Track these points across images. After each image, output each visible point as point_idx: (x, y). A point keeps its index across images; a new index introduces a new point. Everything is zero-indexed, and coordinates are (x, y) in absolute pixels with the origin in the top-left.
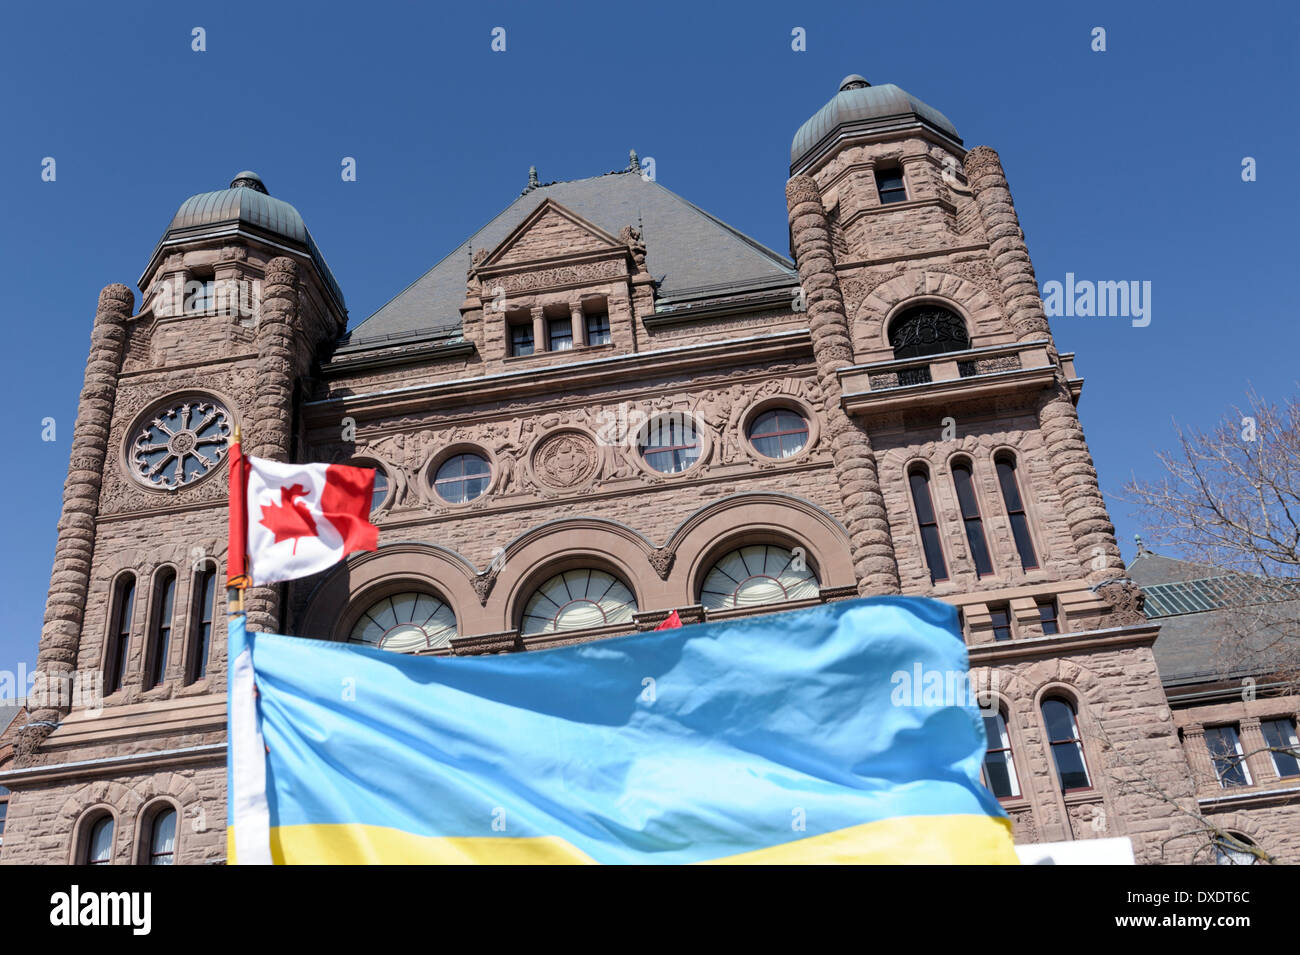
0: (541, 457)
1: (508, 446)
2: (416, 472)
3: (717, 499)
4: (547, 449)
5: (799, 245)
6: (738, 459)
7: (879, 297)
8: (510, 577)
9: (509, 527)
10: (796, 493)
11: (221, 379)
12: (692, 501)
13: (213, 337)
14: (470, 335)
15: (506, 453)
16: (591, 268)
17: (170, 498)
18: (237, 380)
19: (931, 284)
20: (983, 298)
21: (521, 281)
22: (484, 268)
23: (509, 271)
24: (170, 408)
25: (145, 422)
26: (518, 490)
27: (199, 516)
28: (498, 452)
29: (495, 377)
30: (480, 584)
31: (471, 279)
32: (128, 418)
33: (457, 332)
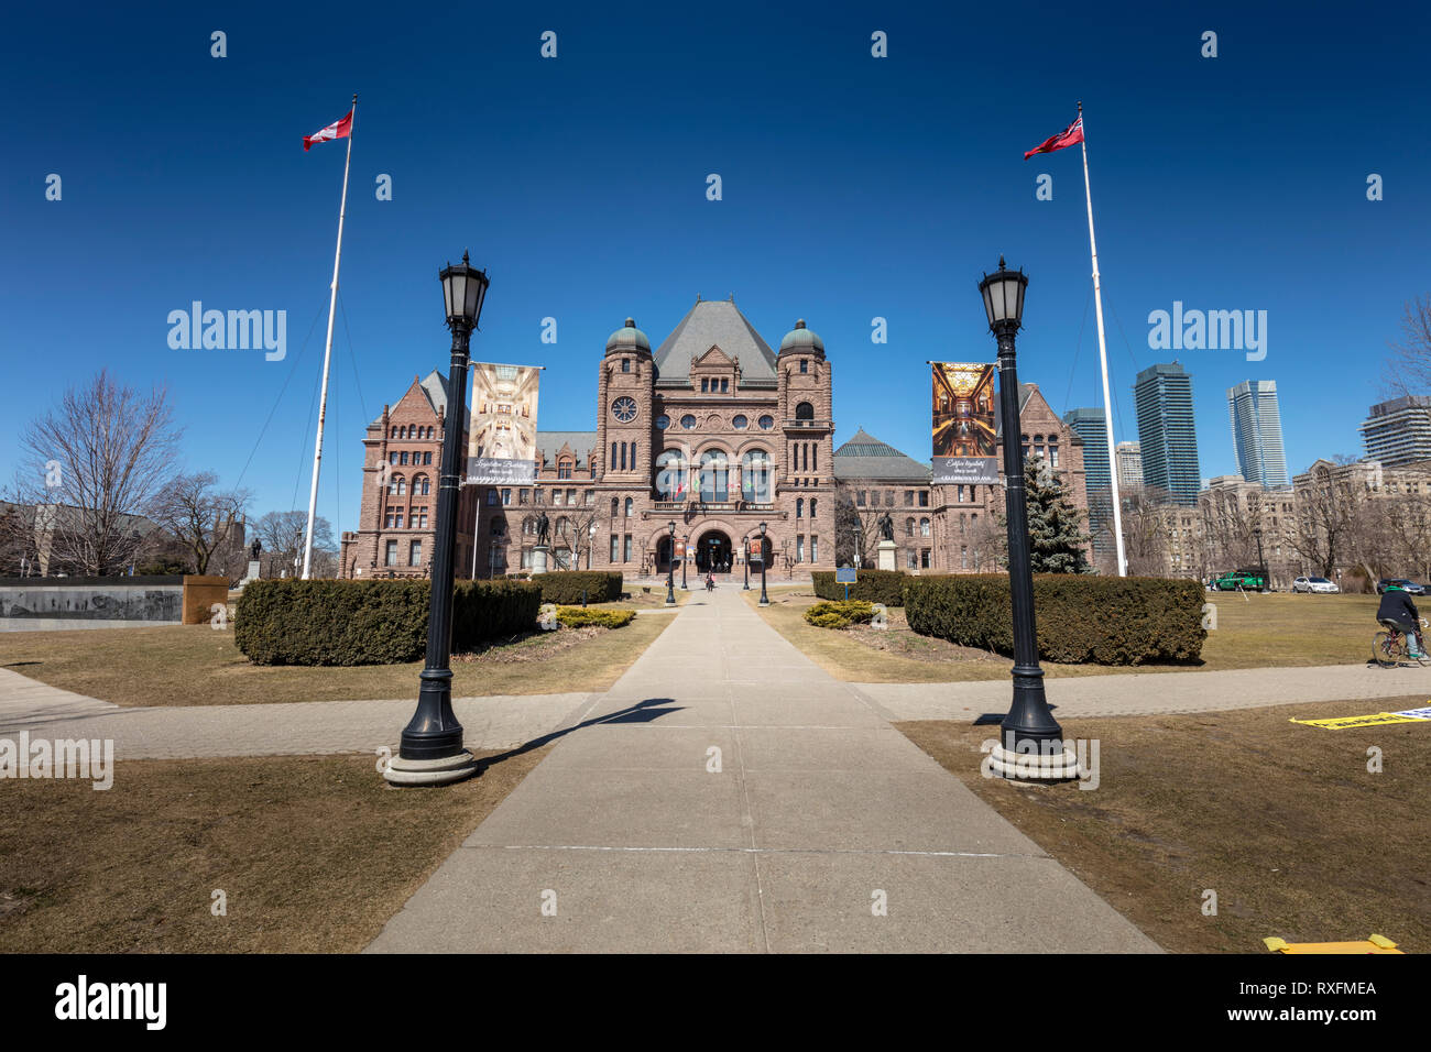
0: (709, 421)
2: (678, 420)
3: (751, 438)
4: (710, 419)
5: (780, 391)
6: (756, 429)
7: (796, 399)
8: (700, 451)
9: (701, 438)
10: (768, 440)
11: (635, 393)
12: (745, 438)
13: (631, 381)
14: (692, 383)
15: (700, 418)
16: (724, 368)
17: (623, 425)
18: (639, 394)
19: (808, 398)
20: (819, 403)
21: (707, 369)
22: (697, 363)
23: (703, 366)
24: (621, 399)
25: (615, 402)
26: (703, 429)
27: (631, 430)
28: (698, 418)
29: (699, 398)
30: (693, 452)
31: (692, 364)
32: (611, 401)
33: (688, 380)
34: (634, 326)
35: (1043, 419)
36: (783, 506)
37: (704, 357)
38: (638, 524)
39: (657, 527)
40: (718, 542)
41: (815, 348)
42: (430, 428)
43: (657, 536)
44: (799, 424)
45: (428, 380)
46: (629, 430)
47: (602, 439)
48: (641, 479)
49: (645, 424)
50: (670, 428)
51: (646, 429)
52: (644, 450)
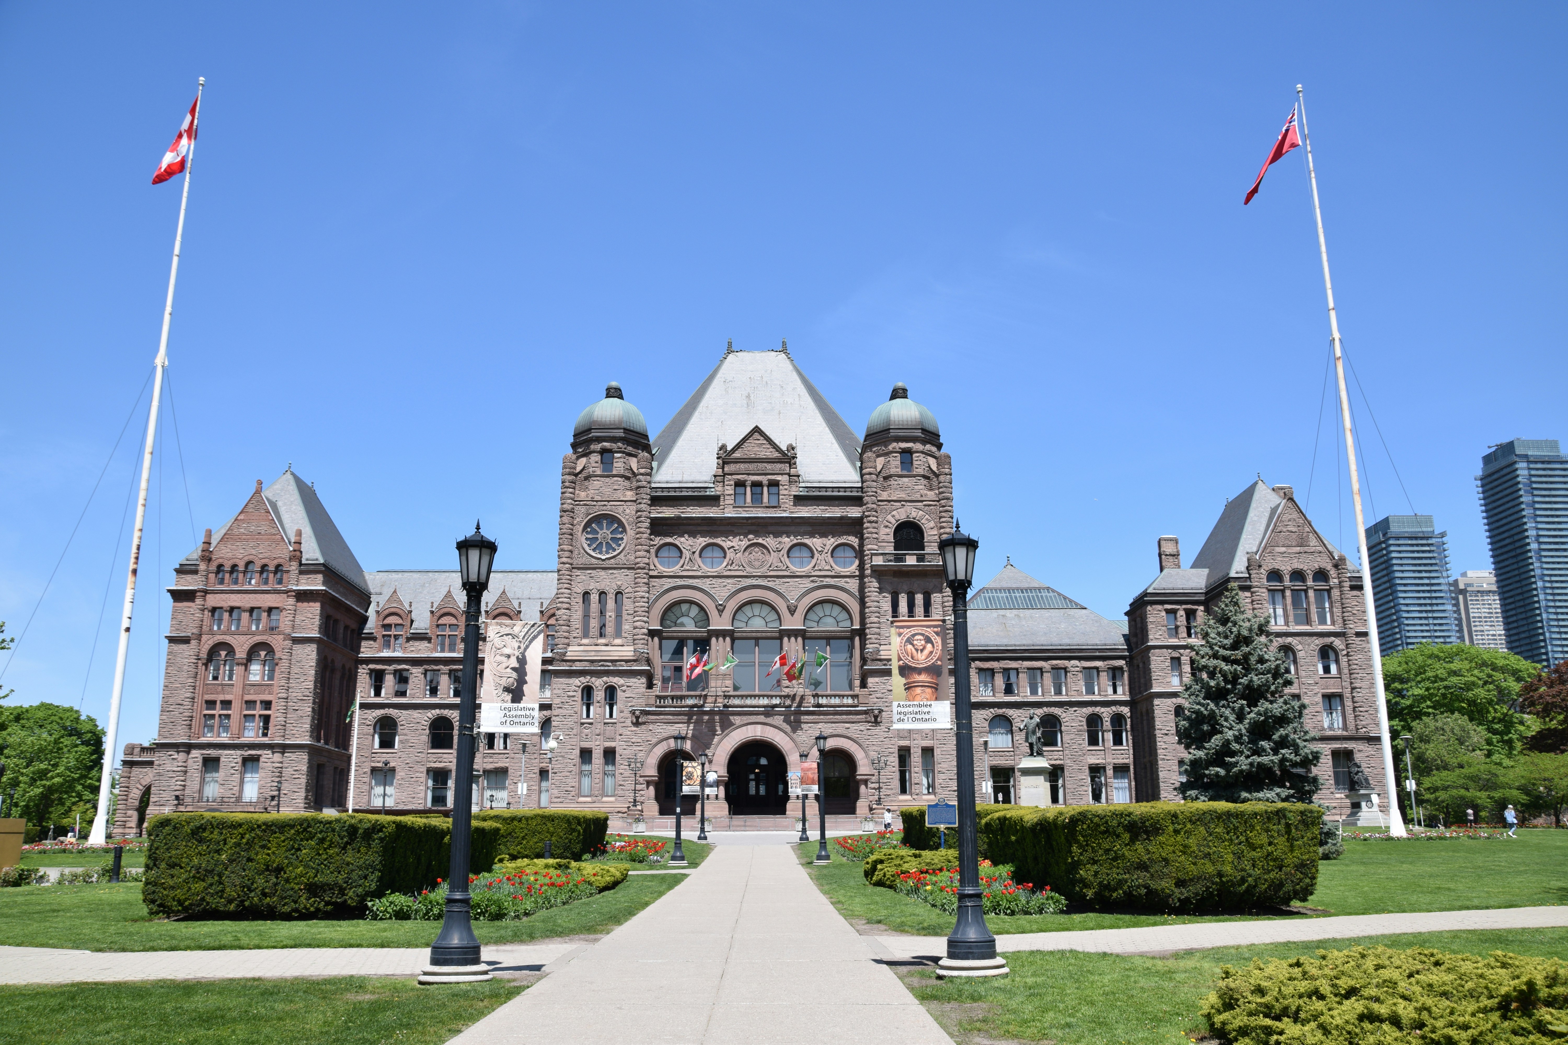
0: (747, 554)
1: (733, 547)
2: (694, 553)
3: (816, 584)
4: (749, 550)
5: (867, 503)
6: (826, 568)
7: (893, 516)
8: (732, 606)
9: (731, 585)
10: (847, 586)
11: (621, 509)
12: (807, 584)
13: (616, 487)
14: (718, 490)
15: (732, 550)
16: (773, 465)
17: (601, 562)
18: (628, 511)
19: (914, 514)
20: (932, 524)
21: (742, 467)
22: (726, 457)
23: (737, 461)
24: (598, 519)
25: (588, 524)
26: (737, 568)
27: (615, 571)
28: (729, 549)
29: (730, 515)
30: (720, 607)
31: (718, 458)
32: (581, 522)
33: (712, 485)
34: (621, 397)
35: (1301, 545)
36: (873, 699)
37: (738, 446)
38: (626, 732)
39: (660, 737)
40: (763, 761)
41: (924, 430)
42: (278, 567)
43: (660, 751)
44: (899, 558)
45: (277, 486)
46: (611, 571)
47: (566, 586)
48: (632, 653)
49: (639, 560)
50: (682, 567)
51: (639, 568)
52: (637, 604)
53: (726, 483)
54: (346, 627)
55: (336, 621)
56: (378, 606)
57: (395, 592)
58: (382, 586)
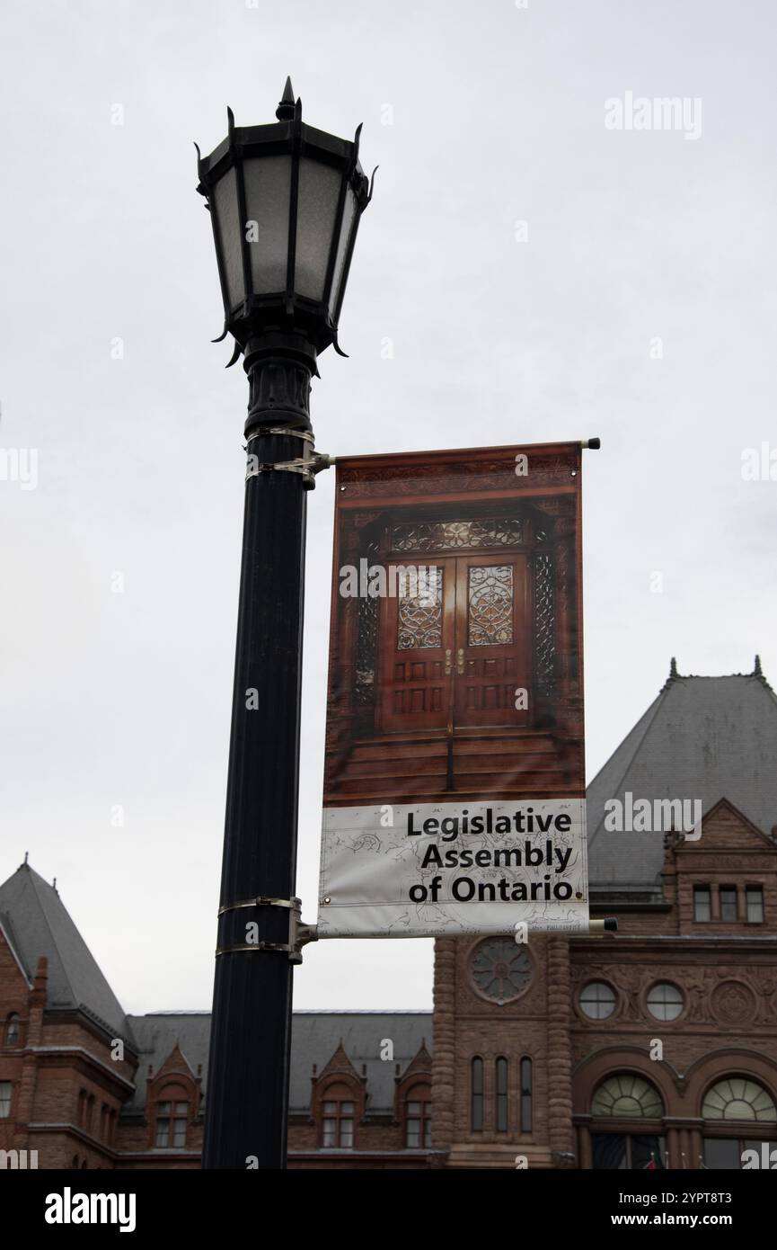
0: (717, 997)
1: (696, 986)
2: (636, 995)
4: (720, 991)
8: (698, 1082)
9: (696, 1048)
14: (665, 896)
15: (694, 992)
16: (752, 859)
17: (497, 1010)
21: (704, 861)
22: (678, 846)
23: (696, 852)
24: (491, 943)
25: (477, 951)
26: (703, 1020)
27: (518, 1025)
28: (689, 989)
29: (688, 937)
30: (680, 1084)
31: (666, 848)
32: (467, 947)
33: (657, 890)
46: (513, 1024)
47: (446, 1047)
48: (547, 1158)
49: (554, 1007)
50: (618, 1017)
51: (554, 1020)
52: (553, 1078)
53: (681, 886)
54: (105, 1107)
55: (92, 1099)
56: (150, 1071)
57: (177, 1049)
58: (155, 1038)
